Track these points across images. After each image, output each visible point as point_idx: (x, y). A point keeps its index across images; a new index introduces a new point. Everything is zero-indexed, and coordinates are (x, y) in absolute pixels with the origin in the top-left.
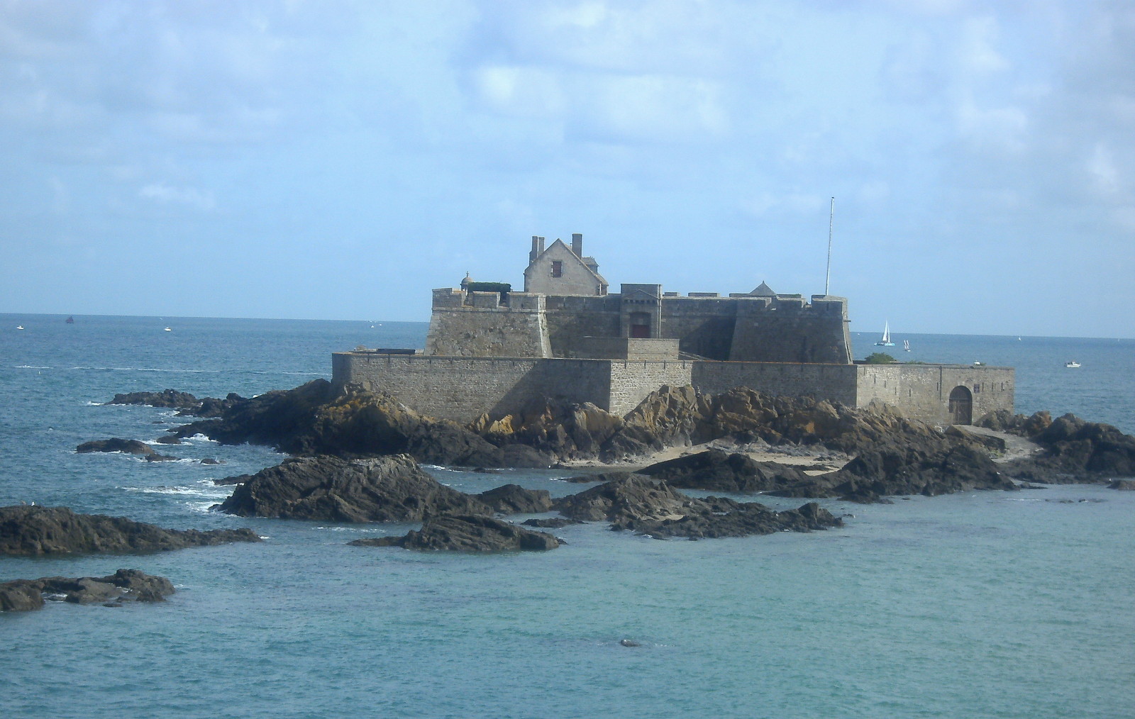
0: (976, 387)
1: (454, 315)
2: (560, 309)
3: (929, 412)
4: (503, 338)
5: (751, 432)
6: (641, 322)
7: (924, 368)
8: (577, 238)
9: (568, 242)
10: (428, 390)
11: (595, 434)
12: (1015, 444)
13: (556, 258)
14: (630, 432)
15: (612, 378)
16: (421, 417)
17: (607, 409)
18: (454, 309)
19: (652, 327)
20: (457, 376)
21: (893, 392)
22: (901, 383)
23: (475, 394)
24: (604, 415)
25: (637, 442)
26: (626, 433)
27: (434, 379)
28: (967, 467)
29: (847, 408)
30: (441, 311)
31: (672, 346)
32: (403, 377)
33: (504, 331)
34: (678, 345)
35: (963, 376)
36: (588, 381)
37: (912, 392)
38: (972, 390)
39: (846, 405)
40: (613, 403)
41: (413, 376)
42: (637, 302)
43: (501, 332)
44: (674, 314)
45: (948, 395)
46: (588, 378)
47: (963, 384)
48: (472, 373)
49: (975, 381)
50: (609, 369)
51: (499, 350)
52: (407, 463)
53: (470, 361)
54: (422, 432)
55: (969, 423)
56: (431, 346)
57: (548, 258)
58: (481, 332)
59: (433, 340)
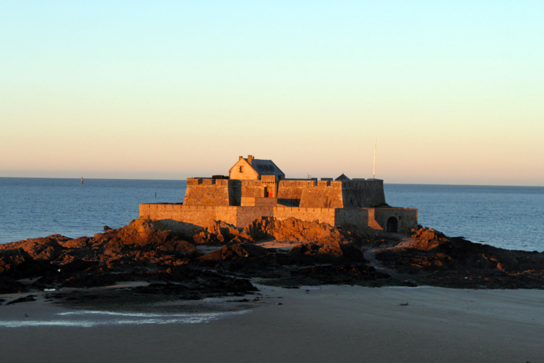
0: (400, 218)
1: (195, 188)
6: (269, 191)
13: (241, 165)
15: (237, 214)
18: (195, 186)
19: (273, 193)
30: (190, 187)
31: (274, 200)
33: (214, 194)
34: (277, 200)
35: (393, 212)
36: (230, 215)
38: (398, 218)
42: (267, 182)
45: (386, 220)
46: (230, 213)
47: (394, 216)
49: (399, 215)
50: (236, 210)
55: (396, 232)
56: (185, 200)
57: (238, 165)
58: (205, 195)
59: (187, 198)
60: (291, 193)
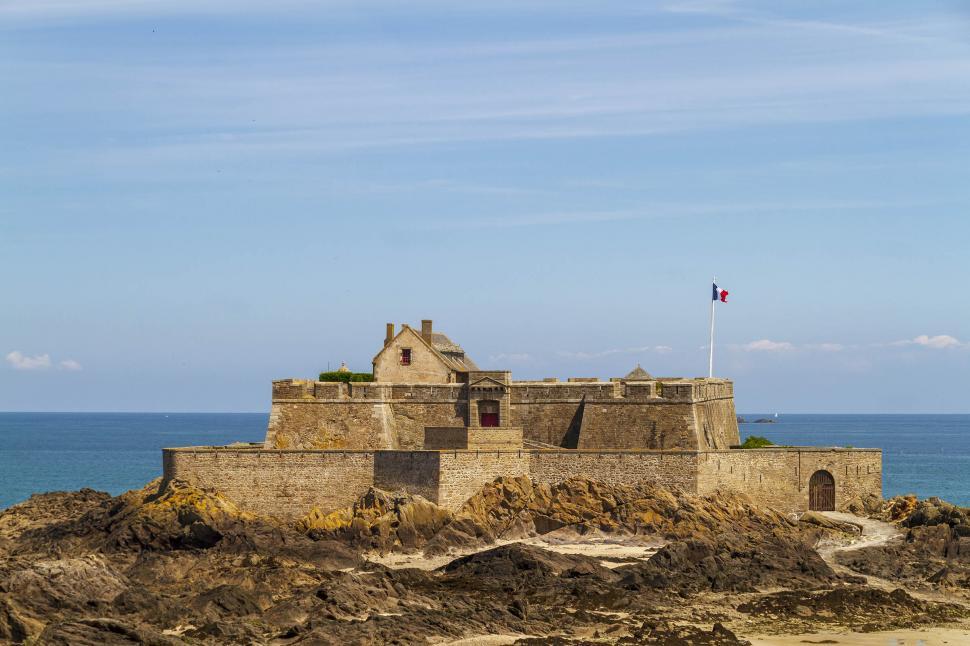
0: (839, 472)
1: (295, 407)
2: (407, 398)
3: (782, 499)
4: (347, 429)
5: (588, 523)
6: (490, 410)
7: (776, 452)
8: (427, 324)
9: (418, 327)
10: (257, 485)
11: (421, 528)
12: (874, 531)
13: (406, 345)
14: (459, 526)
15: (441, 469)
16: (240, 514)
17: (435, 501)
18: (295, 400)
19: (501, 415)
20: (287, 470)
21: (741, 478)
22: (751, 469)
23: (305, 488)
24: (432, 509)
25: (465, 535)
26: (454, 526)
27: (262, 474)
28: (775, 557)
29: (687, 496)
30: (282, 403)
31: (515, 434)
32: (231, 472)
33: (347, 422)
34: (521, 434)
35: (823, 460)
36: (418, 473)
37: (763, 478)
38: (834, 474)
39: (687, 491)
40: (443, 495)
41: (241, 471)
42: (484, 389)
43: (343, 423)
44: (523, 401)
45: (808, 480)
46: (418, 469)
47: (825, 468)
48: (302, 466)
49: (837, 465)
50: (438, 460)
51: (342, 443)
52: (98, 564)
53: (300, 455)
54: (238, 529)
55: (832, 509)
56: (271, 439)
57: (397, 346)
58: (323, 424)
59: (274, 433)
60: (546, 415)
